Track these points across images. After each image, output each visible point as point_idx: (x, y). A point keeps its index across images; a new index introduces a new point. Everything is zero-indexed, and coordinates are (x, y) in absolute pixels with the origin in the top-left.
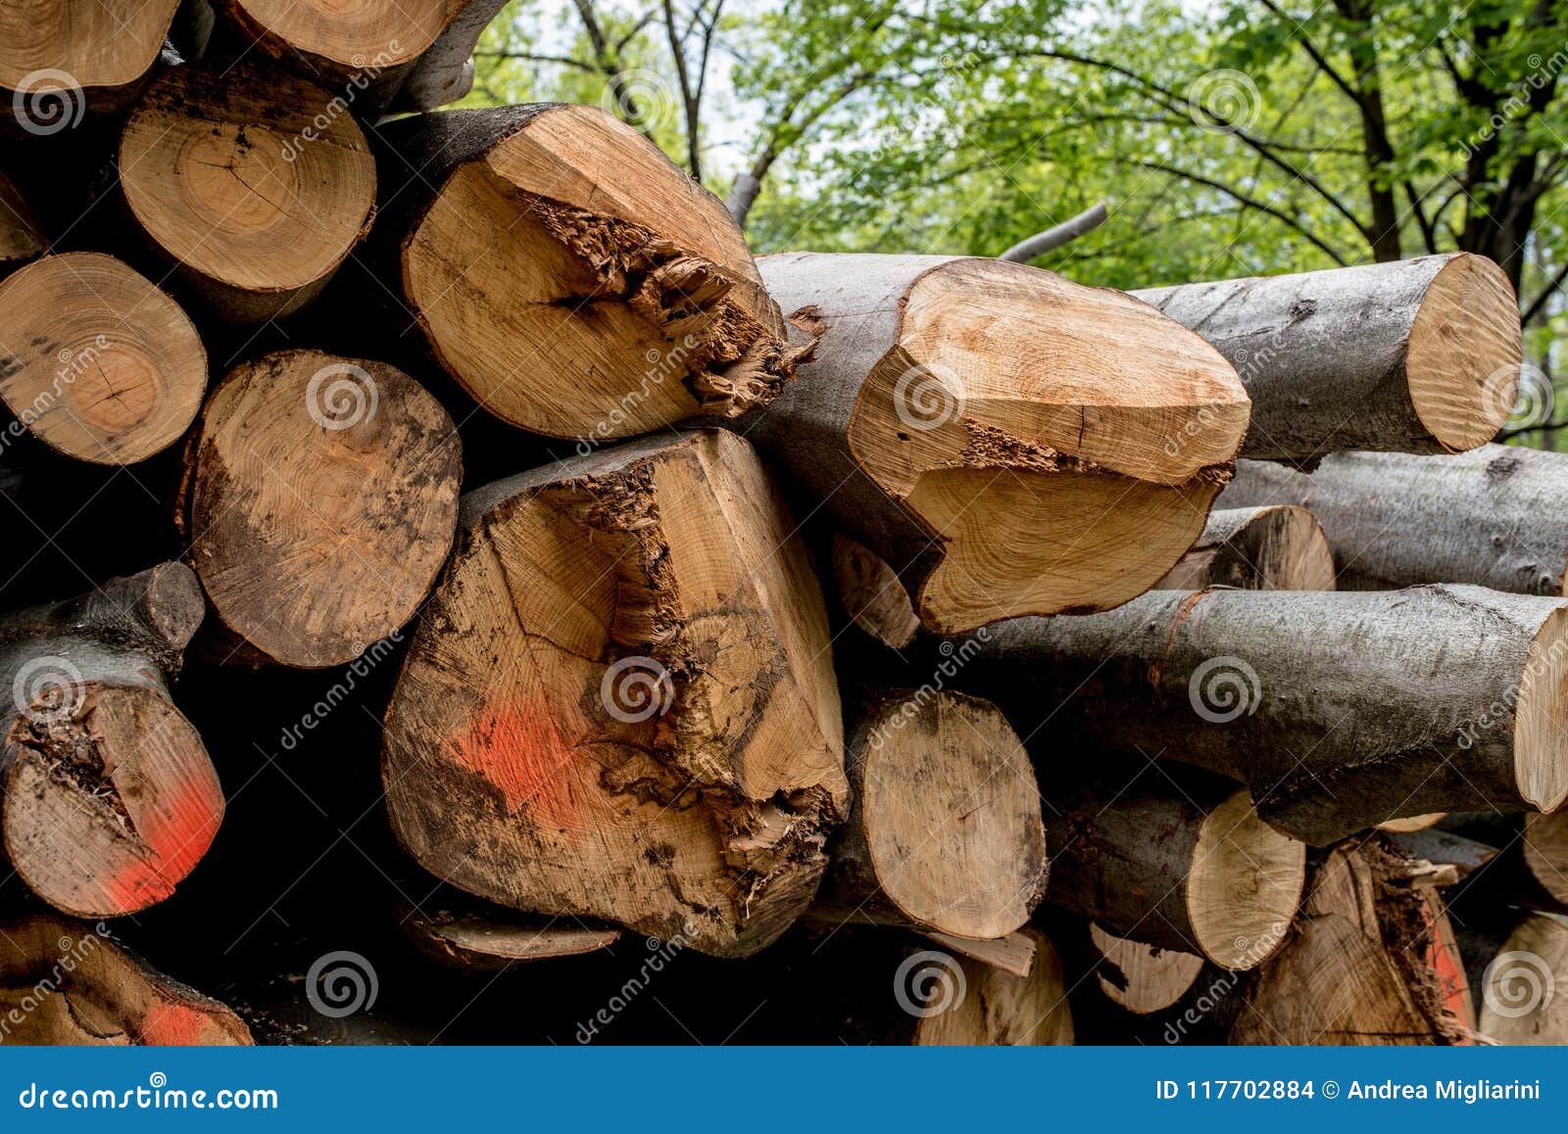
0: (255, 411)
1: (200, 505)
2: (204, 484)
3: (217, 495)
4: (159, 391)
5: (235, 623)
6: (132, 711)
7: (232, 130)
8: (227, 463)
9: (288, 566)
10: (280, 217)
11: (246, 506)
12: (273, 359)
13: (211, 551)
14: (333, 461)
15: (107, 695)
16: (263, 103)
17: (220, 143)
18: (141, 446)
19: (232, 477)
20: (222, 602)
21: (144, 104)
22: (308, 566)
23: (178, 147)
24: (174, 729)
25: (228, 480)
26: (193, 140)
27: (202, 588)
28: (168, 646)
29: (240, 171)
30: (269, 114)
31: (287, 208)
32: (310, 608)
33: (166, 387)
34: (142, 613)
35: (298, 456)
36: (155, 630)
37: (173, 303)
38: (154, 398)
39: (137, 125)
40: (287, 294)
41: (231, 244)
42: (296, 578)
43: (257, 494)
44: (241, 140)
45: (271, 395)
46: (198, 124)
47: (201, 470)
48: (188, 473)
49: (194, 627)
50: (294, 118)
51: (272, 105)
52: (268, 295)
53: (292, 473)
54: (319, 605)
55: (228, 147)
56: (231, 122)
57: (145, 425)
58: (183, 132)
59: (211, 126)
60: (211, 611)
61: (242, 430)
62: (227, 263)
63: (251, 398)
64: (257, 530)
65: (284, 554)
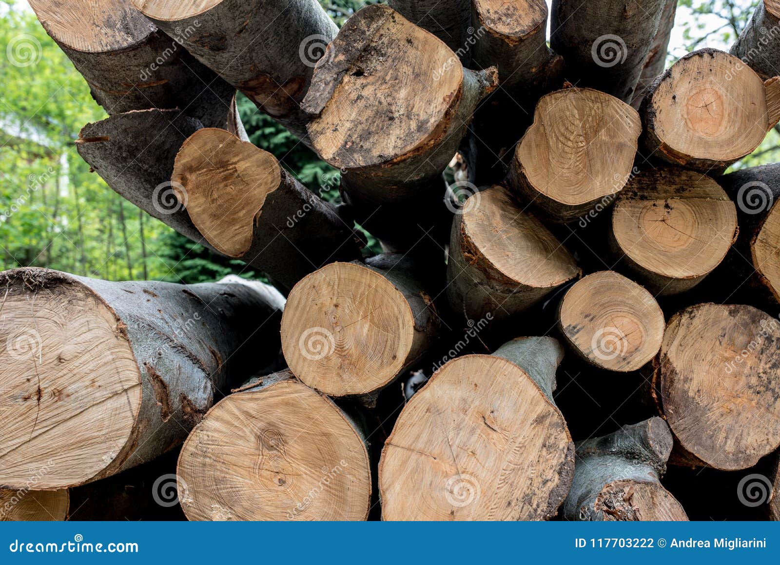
0: (685, 337)
1: (664, 387)
2: (665, 376)
3: (672, 382)
4: (643, 333)
5: (689, 447)
6: (650, 495)
7: (662, 202)
8: (675, 365)
9: (713, 416)
10: (691, 240)
11: (686, 386)
12: (690, 310)
13: (673, 410)
14: (727, 360)
15: (637, 487)
16: (674, 187)
17: (657, 209)
18: (636, 363)
19: (678, 372)
20: (681, 437)
21: (620, 198)
22: (722, 415)
23: (638, 215)
24: (671, 504)
25: (676, 374)
26: (645, 211)
27: (671, 430)
28: (660, 460)
29: (668, 222)
30: (677, 191)
31: (693, 235)
32: (726, 438)
33: (646, 331)
34: (645, 443)
35: (709, 358)
36: (653, 452)
37: (644, 290)
38: (642, 337)
39: (618, 209)
40: (699, 277)
41: (670, 258)
42: (717, 422)
43: (691, 380)
44: (667, 206)
45: (692, 328)
46: (646, 203)
47: (663, 370)
48: (656, 371)
49: (670, 450)
50: (690, 191)
51: (678, 186)
52: (689, 280)
53: (707, 368)
54: (730, 436)
55: (661, 211)
56: (661, 198)
57: (639, 351)
58: (640, 208)
59: (652, 203)
60: (676, 441)
61: (680, 347)
62: (669, 267)
63: (682, 331)
64: (694, 398)
65: (709, 410)
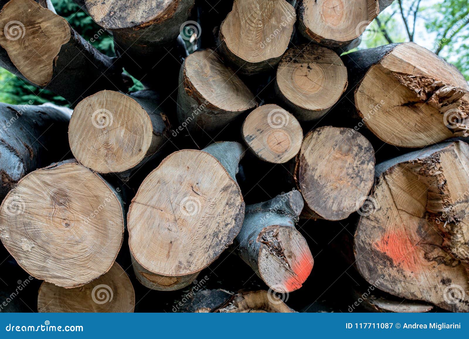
0: (314, 145)
1: (301, 174)
2: (302, 167)
3: (305, 170)
4: (290, 141)
5: (312, 207)
6: (288, 233)
7: (306, 65)
8: (308, 161)
9: (326, 190)
10: (321, 88)
11: (313, 173)
12: (318, 130)
13: (305, 186)
14: (337, 159)
15: (281, 229)
16: (314, 56)
17: (303, 69)
18: (286, 158)
19: (309, 165)
20: (308, 201)
21: (282, 61)
22: (332, 190)
23: (292, 72)
24: (299, 239)
25: (308, 166)
26: (296, 69)
27: (303, 198)
28: (295, 215)
29: (309, 77)
30: (315, 59)
31: (323, 85)
32: (333, 203)
33: (292, 140)
34: (287, 204)
35: (327, 157)
36: (292, 210)
37: (293, 116)
38: (289, 143)
39: (281, 67)
40: (324, 110)
41: (308, 98)
42: (329, 194)
43: (316, 169)
44: (309, 67)
45: (319, 140)
46: (297, 65)
47: (301, 163)
48: (297, 164)
49: (302, 209)
50: (322, 59)
51: (315, 56)
52: (318, 111)
53: (326, 163)
54: (335, 202)
55: (305, 69)
56: (305, 63)
57: (287, 152)
58: (293, 67)
59: (300, 65)
60: (306, 204)
61: (311, 151)
62: (307, 103)
63: (313, 142)
64: (317, 180)
65: (325, 187)
